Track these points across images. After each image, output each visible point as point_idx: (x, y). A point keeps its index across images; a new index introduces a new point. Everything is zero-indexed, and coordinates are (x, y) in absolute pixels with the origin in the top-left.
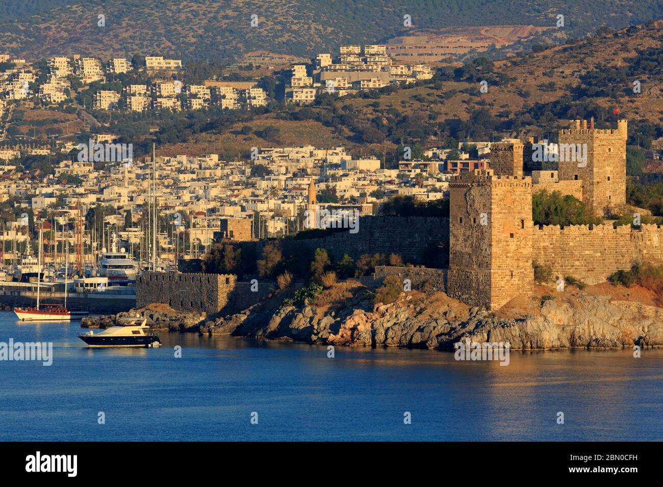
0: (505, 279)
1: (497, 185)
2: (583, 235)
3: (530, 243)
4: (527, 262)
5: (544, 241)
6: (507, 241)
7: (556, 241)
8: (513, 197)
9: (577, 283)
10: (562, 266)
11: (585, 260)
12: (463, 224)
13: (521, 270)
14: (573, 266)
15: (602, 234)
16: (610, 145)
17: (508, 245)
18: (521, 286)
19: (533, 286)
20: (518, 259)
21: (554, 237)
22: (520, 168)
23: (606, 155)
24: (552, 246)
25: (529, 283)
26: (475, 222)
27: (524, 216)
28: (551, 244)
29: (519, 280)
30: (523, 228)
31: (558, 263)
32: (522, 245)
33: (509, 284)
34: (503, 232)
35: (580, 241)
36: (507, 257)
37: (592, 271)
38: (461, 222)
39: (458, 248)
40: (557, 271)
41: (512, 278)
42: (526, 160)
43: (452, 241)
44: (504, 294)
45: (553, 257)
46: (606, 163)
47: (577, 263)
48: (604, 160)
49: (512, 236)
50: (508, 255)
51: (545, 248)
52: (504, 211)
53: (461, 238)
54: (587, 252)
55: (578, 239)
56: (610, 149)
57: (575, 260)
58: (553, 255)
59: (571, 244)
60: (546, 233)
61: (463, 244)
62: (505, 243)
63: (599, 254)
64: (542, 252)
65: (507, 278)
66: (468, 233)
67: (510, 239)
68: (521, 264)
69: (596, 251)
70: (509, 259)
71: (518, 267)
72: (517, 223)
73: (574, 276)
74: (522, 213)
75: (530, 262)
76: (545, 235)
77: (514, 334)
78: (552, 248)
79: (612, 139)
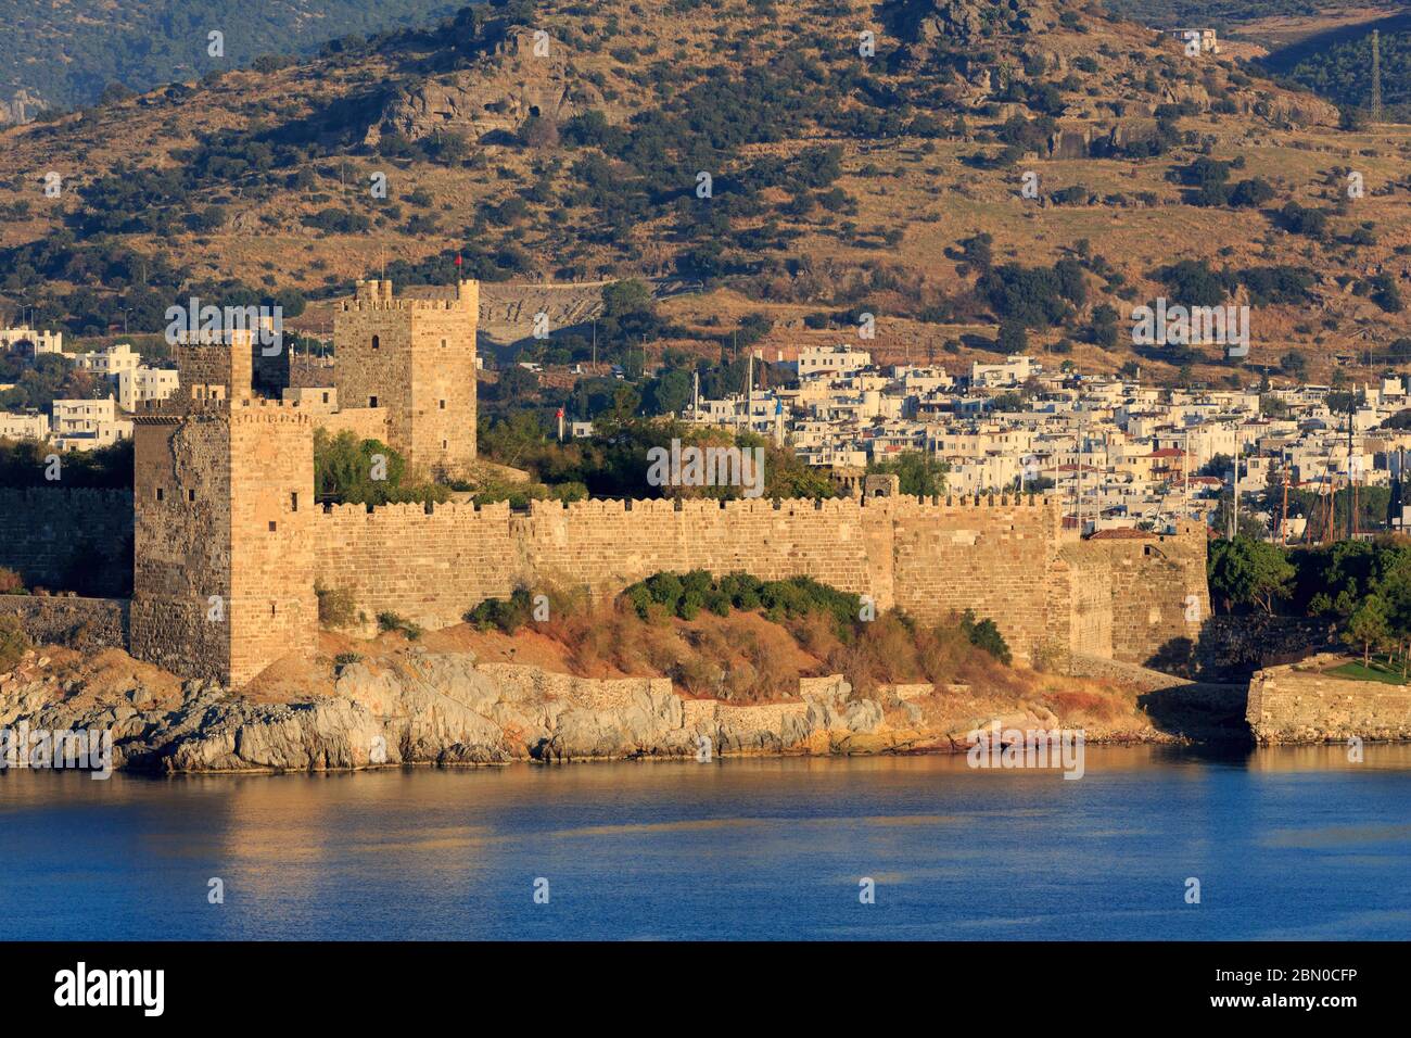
0: (259, 620)
1: (242, 420)
2: (413, 524)
3: (310, 543)
4: (304, 582)
5: (334, 538)
6: (263, 539)
7: (359, 538)
8: (276, 444)
9: (404, 625)
10: (371, 591)
11: (418, 577)
12: (165, 502)
13: (293, 601)
14: (393, 590)
15: (451, 523)
16: (444, 334)
17: (264, 548)
18: (291, 634)
19: (316, 634)
20: (286, 578)
21: (355, 529)
22: (244, 384)
23: (436, 354)
24: (350, 549)
25: (309, 628)
26: (192, 498)
27: (297, 484)
28: (348, 544)
29: (288, 622)
30: (295, 509)
31: (364, 585)
32: (293, 547)
33: (269, 631)
34: (255, 519)
35: (407, 537)
36: (263, 572)
37: (433, 600)
38: (160, 497)
39: (154, 554)
40: (362, 602)
41: (273, 617)
42: (257, 365)
43: (140, 539)
44: (257, 651)
45: (353, 573)
46: (437, 371)
47: (402, 584)
48: (434, 366)
49: (273, 526)
50: (266, 568)
51: (335, 552)
52: (255, 474)
53: (161, 534)
54: (422, 561)
55: (403, 532)
56: (444, 342)
57: (397, 578)
58: (353, 567)
59: (389, 543)
60: (339, 520)
61: (166, 546)
62: (258, 543)
63: (447, 565)
64: (331, 561)
65: (265, 616)
66: (177, 521)
67: (268, 534)
68: (292, 587)
69: (439, 558)
70: (266, 577)
71: (286, 592)
72: (282, 501)
73: (396, 611)
74: (292, 477)
75: (311, 582)
76: (336, 524)
77: (290, 737)
78: (351, 553)
79: (448, 321)
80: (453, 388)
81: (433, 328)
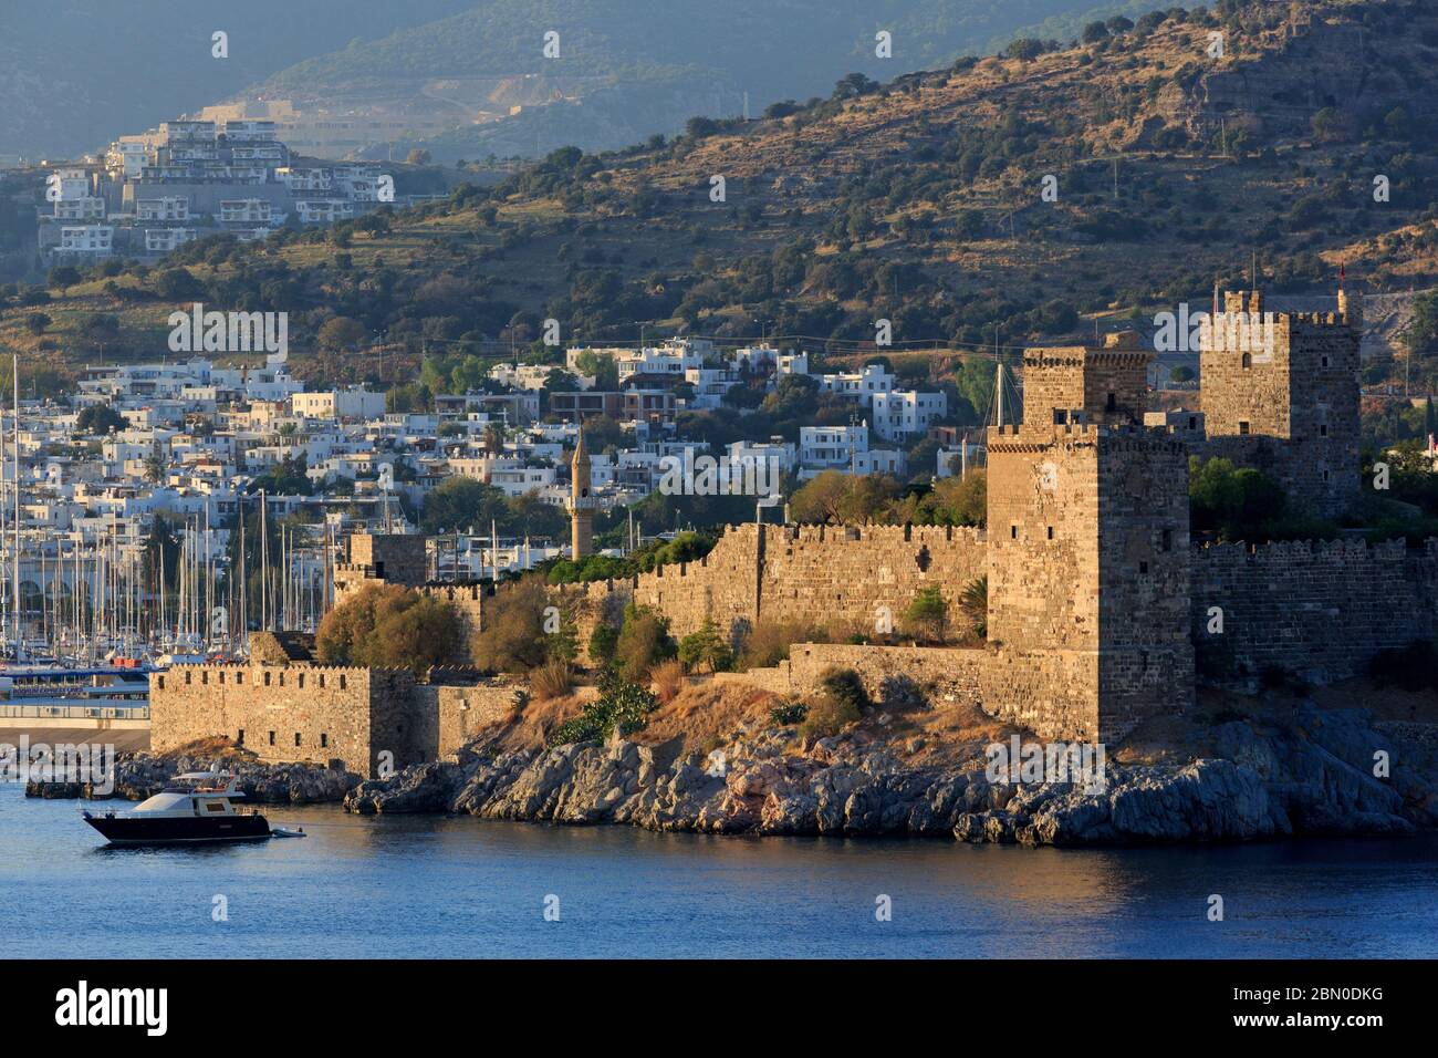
0: (1130, 673)
1: (1110, 448)
2: (1298, 565)
3: (1185, 586)
4: (1179, 630)
5: (1211, 582)
6: (1133, 582)
7: (1238, 580)
8: (1147, 475)
9: (1291, 680)
10: (1252, 640)
11: (1305, 626)
12: (1021, 539)
13: (1168, 651)
14: (1276, 640)
15: (1341, 564)
16: (1325, 351)
17: (1136, 592)
18: (1165, 689)
19: (1192, 688)
20: (1159, 625)
21: (1234, 571)
22: (1098, 407)
23: (1316, 374)
24: (1228, 593)
25: (1184, 682)
26: (1052, 536)
27: (1171, 520)
28: (1226, 588)
29: (1161, 675)
30: (1168, 549)
31: (1244, 634)
32: (1168, 591)
33: (1140, 685)
34: (1124, 559)
35: (1292, 580)
36: (1134, 619)
37: (1322, 650)
38: (1016, 535)
39: (1009, 600)
40: (1242, 653)
41: (1145, 669)
43: (993, 582)
44: (1127, 707)
45: (1231, 619)
46: (1316, 393)
47: (1287, 633)
48: (1313, 387)
49: (1144, 569)
50: (1137, 614)
51: (1212, 597)
52: (1124, 509)
53: (1017, 576)
54: (1309, 606)
55: (1287, 574)
56: (1325, 360)
57: (1281, 626)
58: (1231, 613)
59: (1272, 587)
60: (1216, 560)
61: (1023, 590)
62: (1128, 586)
63: (1337, 611)
65: (1135, 668)
66: (1035, 563)
67: (1139, 577)
68: (1165, 636)
69: (1328, 604)
70: (1137, 625)
71: (1159, 642)
72: (1154, 539)
73: (1280, 662)
74: (1166, 513)
75: (1187, 629)
76: (1213, 565)
78: (1229, 598)
79: (1330, 337)
80: (1335, 412)
81: (1313, 344)
